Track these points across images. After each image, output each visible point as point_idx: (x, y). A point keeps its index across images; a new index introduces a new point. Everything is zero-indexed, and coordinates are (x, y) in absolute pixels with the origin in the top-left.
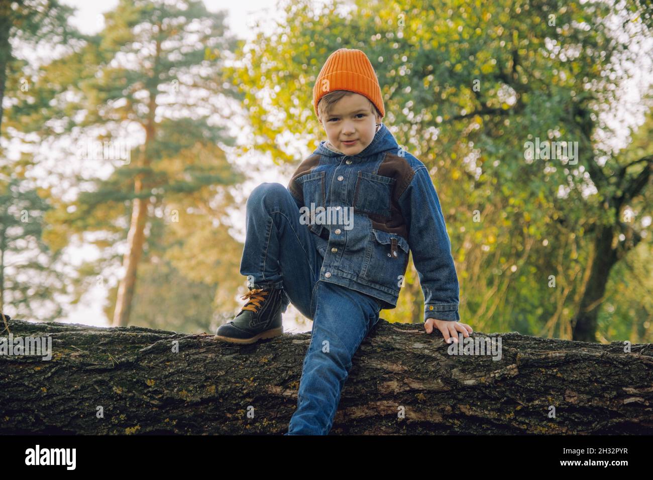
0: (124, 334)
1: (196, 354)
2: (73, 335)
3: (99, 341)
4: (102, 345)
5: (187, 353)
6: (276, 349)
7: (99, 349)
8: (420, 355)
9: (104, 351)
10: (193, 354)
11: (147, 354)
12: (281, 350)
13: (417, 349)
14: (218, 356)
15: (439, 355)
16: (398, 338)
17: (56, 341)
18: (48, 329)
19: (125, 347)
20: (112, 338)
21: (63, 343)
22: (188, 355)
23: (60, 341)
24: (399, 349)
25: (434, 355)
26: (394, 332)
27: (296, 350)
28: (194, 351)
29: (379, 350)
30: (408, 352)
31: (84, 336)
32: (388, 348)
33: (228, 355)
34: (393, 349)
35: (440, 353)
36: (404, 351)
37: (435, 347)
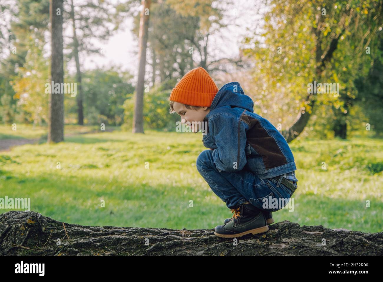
0: (136, 238)
1: (180, 251)
2: (106, 238)
3: (122, 243)
4: (123, 245)
5: (175, 250)
6: (229, 247)
7: (122, 248)
8: (320, 251)
9: (125, 250)
10: (178, 251)
11: (150, 252)
12: (232, 248)
13: (319, 247)
14: (193, 252)
15: (333, 251)
16: (306, 238)
17: (96, 244)
18: (91, 233)
19: (137, 247)
20: (129, 240)
21: (100, 245)
22: (175, 251)
23: (98, 244)
24: (307, 247)
25: (330, 251)
26: (304, 234)
27: (241, 247)
28: (179, 249)
29: (294, 248)
30: (313, 249)
31: (113, 239)
32: (300, 246)
33: (199, 251)
34: (303, 247)
35: (333, 249)
36: (310, 248)
37: (330, 245)
